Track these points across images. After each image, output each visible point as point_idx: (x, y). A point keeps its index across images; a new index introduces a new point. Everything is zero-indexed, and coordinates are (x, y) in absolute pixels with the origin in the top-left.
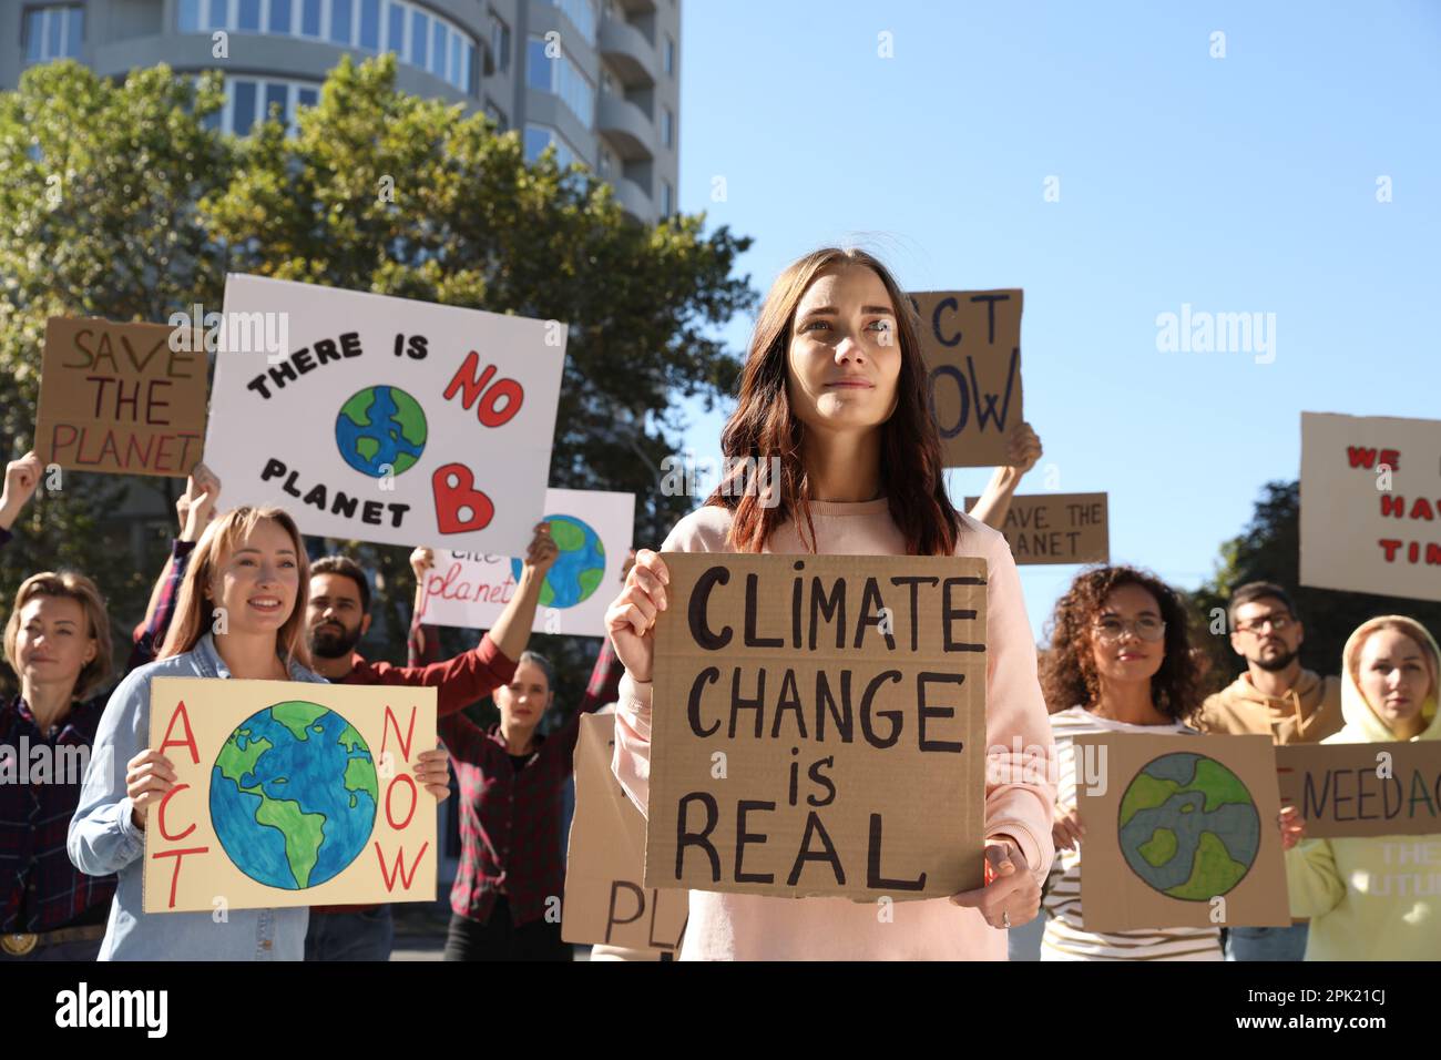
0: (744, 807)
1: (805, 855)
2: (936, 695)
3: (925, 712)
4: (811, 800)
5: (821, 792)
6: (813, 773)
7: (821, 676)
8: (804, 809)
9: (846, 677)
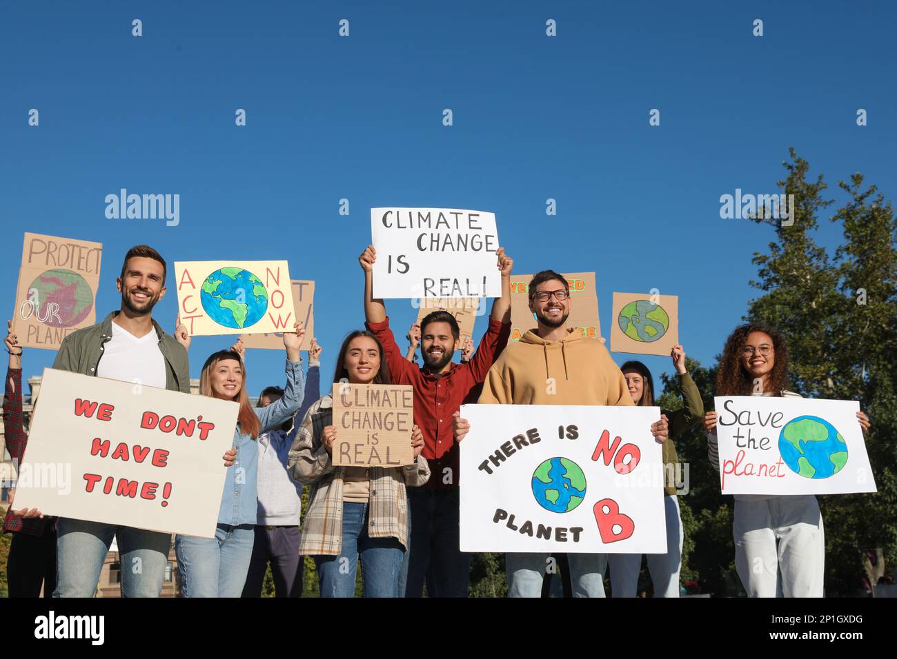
0: (356, 445)
1: (371, 457)
2: (402, 418)
3: (399, 422)
4: (373, 443)
5: (375, 442)
6: (373, 437)
7: (374, 413)
8: (371, 445)
9: (380, 413)
